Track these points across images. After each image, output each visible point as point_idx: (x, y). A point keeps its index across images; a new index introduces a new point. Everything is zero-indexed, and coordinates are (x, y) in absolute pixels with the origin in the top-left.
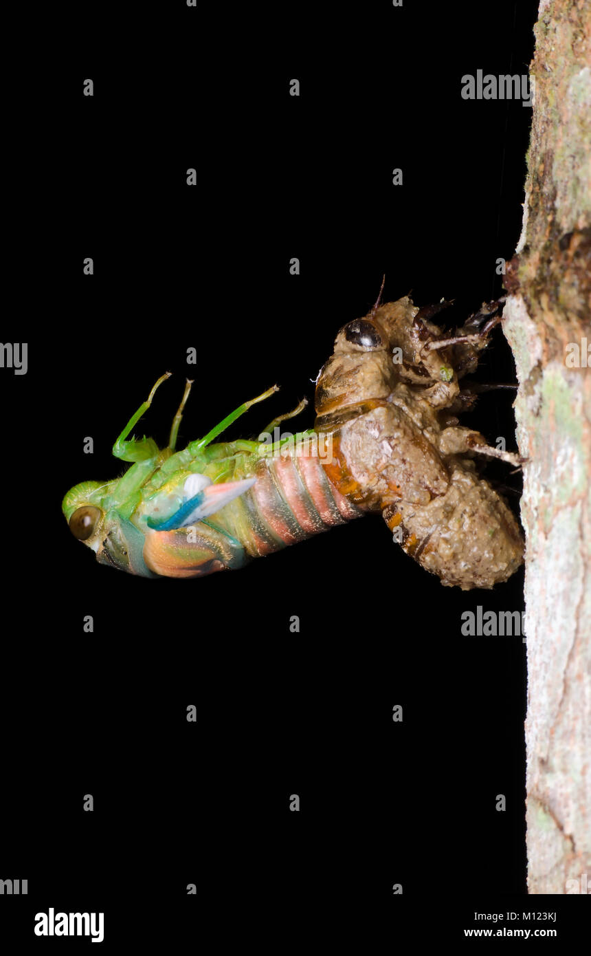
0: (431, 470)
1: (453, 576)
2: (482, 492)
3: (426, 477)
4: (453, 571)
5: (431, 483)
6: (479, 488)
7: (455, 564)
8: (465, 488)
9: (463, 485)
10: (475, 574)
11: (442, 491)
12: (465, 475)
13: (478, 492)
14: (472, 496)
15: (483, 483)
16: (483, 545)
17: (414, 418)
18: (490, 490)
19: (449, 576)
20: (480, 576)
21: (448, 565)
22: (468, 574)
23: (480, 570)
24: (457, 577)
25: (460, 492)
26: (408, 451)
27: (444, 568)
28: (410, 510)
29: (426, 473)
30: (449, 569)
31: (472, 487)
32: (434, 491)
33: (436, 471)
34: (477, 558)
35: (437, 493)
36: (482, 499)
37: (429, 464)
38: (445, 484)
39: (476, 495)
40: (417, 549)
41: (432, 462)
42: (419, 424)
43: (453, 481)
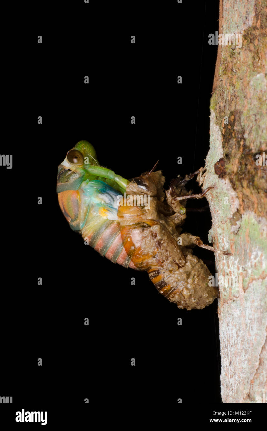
0: (178, 255)
1: (186, 304)
2: (201, 265)
3: (176, 258)
4: (187, 302)
5: (178, 261)
6: (199, 263)
7: (189, 299)
8: (194, 264)
9: (193, 262)
10: (197, 304)
11: (183, 264)
12: (193, 257)
13: (199, 265)
14: (197, 267)
15: (201, 261)
16: (203, 290)
17: (169, 229)
18: (204, 264)
19: (185, 304)
20: (200, 304)
21: (185, 300)
22: (194, 304)
23: (200, 302)
24: (188, 305)
25: (192, 265)
26: (169, 246)
27: (183, 301)
28: (167, 273)
29: (176, 256)
30: (185, 301)
31: (197, 263)
32: (179, 265)
33: (180, 255)
34: (200, 296)
35: (181, 266)
36: (201, 268)
37: (178, 252)
38: (184, 262)
39: (199, 267)
40: (170, 292)
41: (179, 251)
42: (172, 232)
43: (188, 260)
